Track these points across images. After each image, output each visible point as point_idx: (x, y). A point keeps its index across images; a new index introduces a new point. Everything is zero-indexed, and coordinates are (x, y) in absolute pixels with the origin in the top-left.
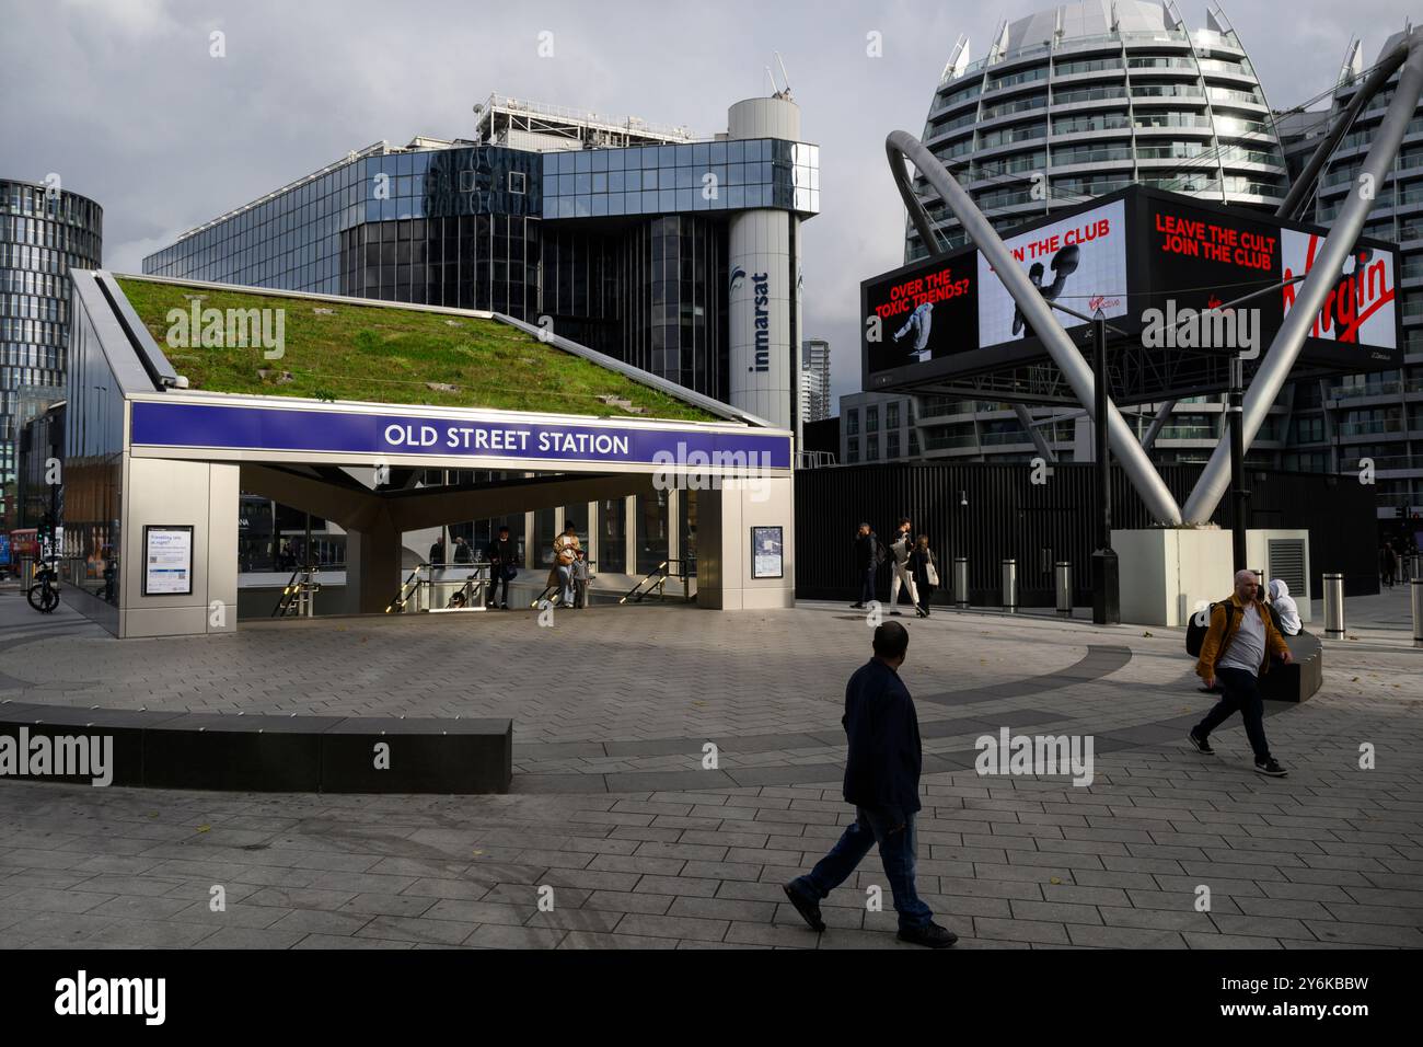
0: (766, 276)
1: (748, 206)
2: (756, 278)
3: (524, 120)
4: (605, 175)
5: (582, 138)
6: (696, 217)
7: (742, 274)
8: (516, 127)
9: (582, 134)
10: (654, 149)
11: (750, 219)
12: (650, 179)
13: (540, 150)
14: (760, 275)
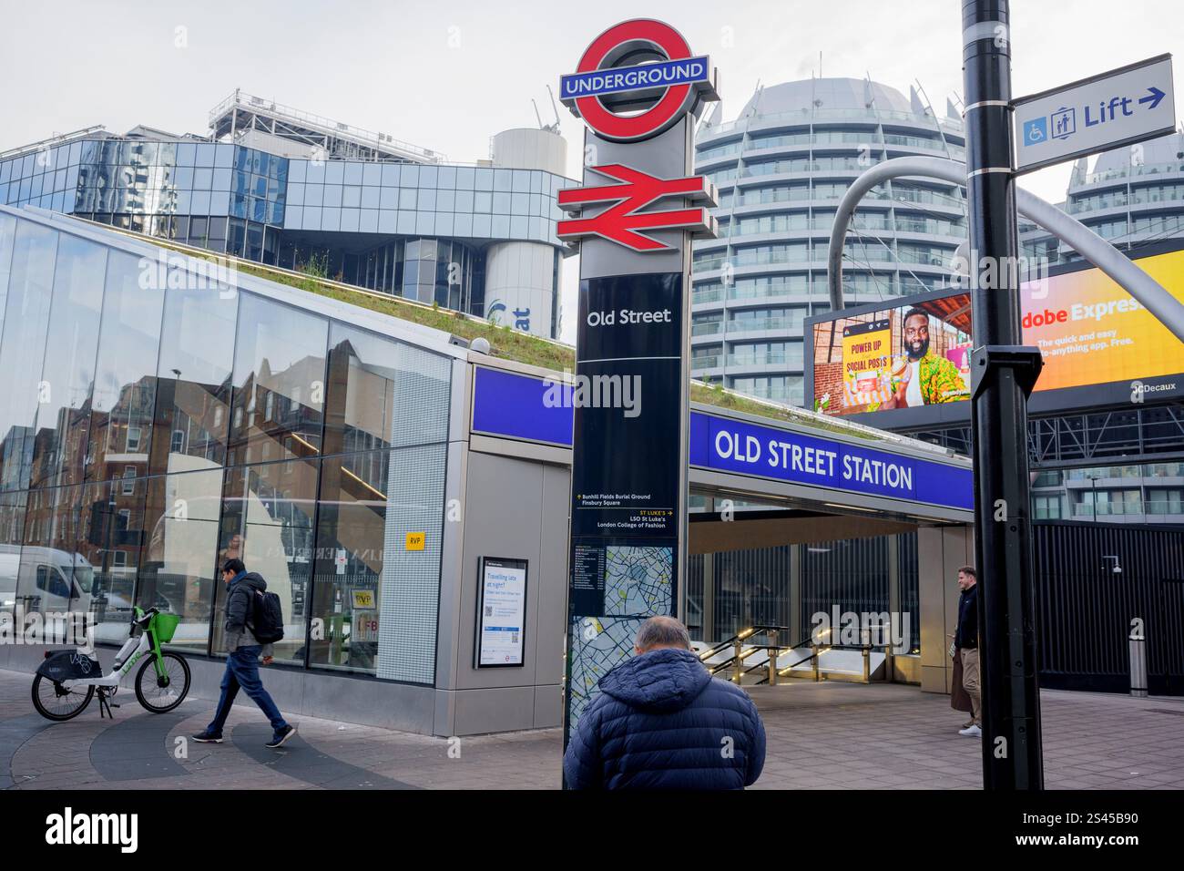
0: (528, 312)
1: (512, 237)
2: (517, 313)
3: (268, 121)
4: (359, 188)
5: (328, 148)
6: (455, 243)
7: (502, 307)
8: (260, 128)
9: (329, 143)
10: (396, 167)
11: (511, 250)
12: (408, 199)
13: (286, 155)
14: (523, 310)
